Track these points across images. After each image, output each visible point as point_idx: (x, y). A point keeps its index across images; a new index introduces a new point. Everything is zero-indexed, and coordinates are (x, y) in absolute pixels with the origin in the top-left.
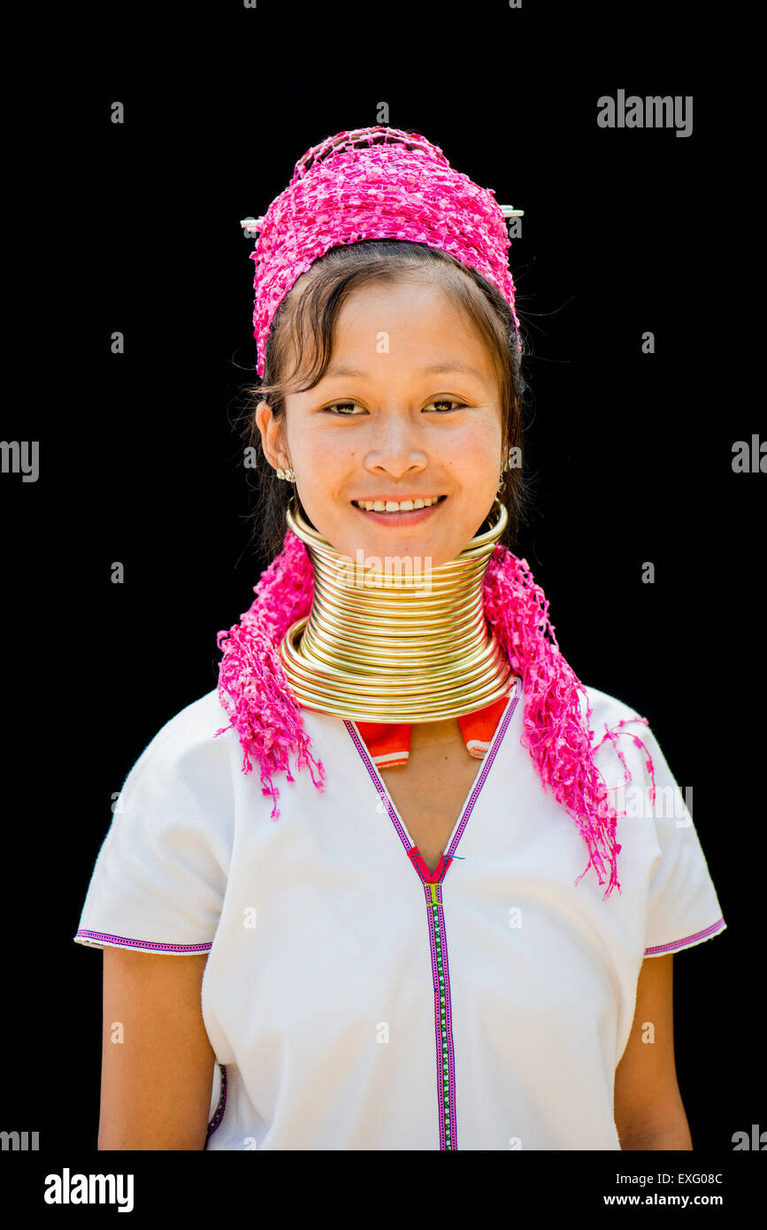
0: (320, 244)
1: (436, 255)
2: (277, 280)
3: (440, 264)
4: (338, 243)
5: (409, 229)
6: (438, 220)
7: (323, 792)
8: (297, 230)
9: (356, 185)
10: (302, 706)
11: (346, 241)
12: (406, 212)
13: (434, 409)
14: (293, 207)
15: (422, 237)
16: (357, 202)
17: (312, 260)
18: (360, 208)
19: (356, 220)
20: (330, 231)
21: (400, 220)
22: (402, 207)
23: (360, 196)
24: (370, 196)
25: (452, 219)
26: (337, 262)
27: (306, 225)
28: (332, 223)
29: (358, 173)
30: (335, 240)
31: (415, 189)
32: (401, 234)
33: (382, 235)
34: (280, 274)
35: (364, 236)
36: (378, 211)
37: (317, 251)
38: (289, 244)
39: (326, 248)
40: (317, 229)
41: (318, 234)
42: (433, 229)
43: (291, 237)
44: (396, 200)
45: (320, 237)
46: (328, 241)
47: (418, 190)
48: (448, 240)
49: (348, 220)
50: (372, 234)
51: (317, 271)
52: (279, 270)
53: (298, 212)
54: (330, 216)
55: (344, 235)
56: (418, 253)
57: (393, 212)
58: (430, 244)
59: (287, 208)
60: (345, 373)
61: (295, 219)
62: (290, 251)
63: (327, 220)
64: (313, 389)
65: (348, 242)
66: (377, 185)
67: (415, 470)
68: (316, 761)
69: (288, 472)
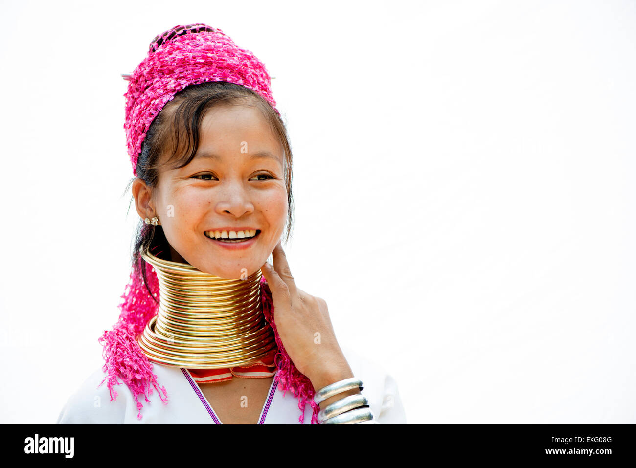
0: (179, 84)
1: (250, 92)
2: (151, 105)
3: (253, 97)
4: (191, 83)
5: (232, 77)
6: (247, 74)
8: (161, 78)
9: (199, 51)
12: (230, 67)
13: (257, 179)
14: (158, 64)
15: (241, 81)
16: (202, 61)
17: (174, 94)
18: (204, 64)
19: (202, 70)
20: (185, 77)
21: (228, 71)
22: (228, 64)
23: (203, 57)
24: (210, 57)
25: (253, 73)
26: (194, 94)
27: (167, 74)
28: (185, 72)
29: (196, 45)
30: (189, 83)
31: (232, 55)
32: (229, 79)
33: (218, 79)
34: (152, 102)
35: (207, 79)
36: (215, 65)
37: (178, 88)
38: (157, 85)
39: (184, 87)
40: (176, 76)
41: (177, 79)
42: (245, 78)
43: (157, 81)
44: (224, 60)
45: (179, 80)
46: (184, 83)
47: (234, 56)
48: (253, 85)
49: (196, 71)
50: (211, 79)
51: (181, 100)
52: (151, 100)
53: (161, 67)
54: (184, 69)
55: (195, 79)
56: (241, 89)
57: (223, 67)
58: (245, 86)
59: (152, 64)
60: (206, 156)
61: (159, 71)
62: (159, 88)
63: (182, 71)
64: (186, 166)
65: (197, 83)
66: (211, 52)
67: (248, 213)
68: (162, 388)
69: (153, 219)
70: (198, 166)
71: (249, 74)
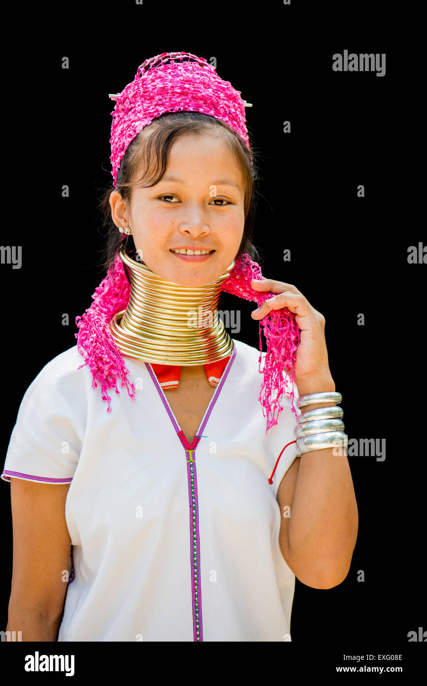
0: (157, 111)
1: (219, 123)
2: (131, 127)
3: (221, 128)
4: (168, 111)
5: (205, 108)
6: (219, 105)
7: (134, 399)
8: (143, 102)
9: (178, 82)
10: (124, 355)
11: (172, 110)
12: (205, 99)
13: (214, 203)
14: (141, 90)
15: (212, 112)
16: (179, 91)
17: (152, 119)
18: (180, 94)
19: (178, 100)
20: (163, 105)
21: (201, 102)
22: (202, 96)
23: (181, 88)
24: (186, 88)
25: (225, 104)
26: (168, 121)
27: (149, 100)
28: (164, 100)
29: (178, 75)
30: (166, 110)
31: (208, 87)
32: (201, 110)
33: (191, 109)
34: (133, 124)
35: (182, 109)
36: (190, 96)
37: (155, 114)
38: (138, 109)
39: (161, 113)
40: (155, 103)
41: (156, 105)
42: (217, 109)
43: (139, 105)
44: (199, 92)
45: (157, 107)
46: (162, 110)
47: (209, 88)
48: (224, 116)
49: (173, 99)
50: (186, 108)
51: (156, 126)
52: (132, 122)
53: (144, 92)
54: (163, 96)
55: (171, 107)
56: (211, 120)
57: (197, 98)
58: (216, 117)
59: (137, 89)
60: (172, 179)
61: (142, 96)
62: (139, 112)
63: (161, 98)
64: (153, 187)
65: (173, 111)
66: (189, 83)
67: (204, 235)
68: (131, 384)
69: (126, 229)
70: (163, 187)
71: (222, 106)
